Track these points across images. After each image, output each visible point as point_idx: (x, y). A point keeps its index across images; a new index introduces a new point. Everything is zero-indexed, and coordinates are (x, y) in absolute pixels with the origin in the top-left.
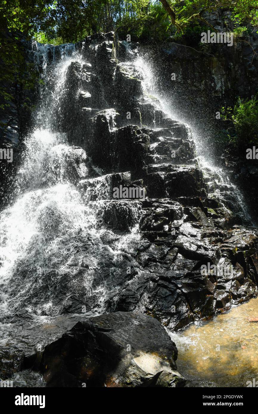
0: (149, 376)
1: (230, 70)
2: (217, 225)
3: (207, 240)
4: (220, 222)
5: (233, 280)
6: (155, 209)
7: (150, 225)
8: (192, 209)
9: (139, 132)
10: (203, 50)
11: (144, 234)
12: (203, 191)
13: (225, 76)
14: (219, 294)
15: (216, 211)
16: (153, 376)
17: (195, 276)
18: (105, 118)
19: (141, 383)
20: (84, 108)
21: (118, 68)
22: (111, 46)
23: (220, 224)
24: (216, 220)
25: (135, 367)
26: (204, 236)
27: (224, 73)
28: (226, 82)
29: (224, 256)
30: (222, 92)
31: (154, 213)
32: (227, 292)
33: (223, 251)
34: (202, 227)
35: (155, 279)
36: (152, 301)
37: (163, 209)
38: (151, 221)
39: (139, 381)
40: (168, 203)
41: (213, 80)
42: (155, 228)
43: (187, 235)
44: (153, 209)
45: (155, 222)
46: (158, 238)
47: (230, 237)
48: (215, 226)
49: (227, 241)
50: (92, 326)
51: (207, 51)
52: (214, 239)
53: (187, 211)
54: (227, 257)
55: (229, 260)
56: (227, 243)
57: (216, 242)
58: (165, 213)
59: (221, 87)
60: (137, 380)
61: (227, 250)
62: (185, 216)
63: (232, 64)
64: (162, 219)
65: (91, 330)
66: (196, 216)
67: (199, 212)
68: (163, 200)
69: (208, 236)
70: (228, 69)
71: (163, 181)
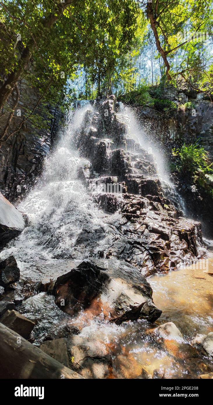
0: (136, 305)
1: (179, 127)
2: (169, 215)
3: (164, 223)
4: (171, 214)
5: (181, 250)
6: (132, 201)
7: (128, 210)
8: (155, 203)
9: (125, 154)
10: (165, 114)
11: (124, 215)
12: (162, 194)
13: (176, 131)
14: (172, 257)
15: (169, 207)
16: (139, 305)
17: (157, 243)
18: (104, 144)
19: (130, 309)
20: (92, 137)
21: (115, 116)
22: (112, 103)
23: (171, 215)
24: (169, 212)
25: (125, 297)
26: (163, 220)
27: (176, 129)
28: (176, 135)
29: (174, 234)
30: (173, 140)
31: (131, 202)
32: (177, 257)
33: (174, 230)
34: (161, 215)
35: (131, 243)
36: (130, 256)
37: (137, 201)
38: (129, 207)
39: (129, 308)
40: (140, 198)
41: (169, 133)
42: (131, 212)
43: (152, 218)
44: (131, 200)
45: (131, 208)
46: (133, 218)
47: (178, 223)
48: (169, 216)
49: (177, 225)
50: (93, 265)
51: (168, 114)
52: (168, 223)
53: (151, 204)
54: (177, 235)
55: (178, 237)
56: (176, 226)
57: (170, 224)
58: (139, 204)
59: (173, 137)
60: (127, 307)
61: (177, 230)
62: (150, 207)
63: (181, 124)
64: (136, 207)
65: (92, 268)
66: (157, 208)
67: (159, 205)
68: (137, 196)
69: (165, 220)
70: (178, 127)
71: (138, 184)
